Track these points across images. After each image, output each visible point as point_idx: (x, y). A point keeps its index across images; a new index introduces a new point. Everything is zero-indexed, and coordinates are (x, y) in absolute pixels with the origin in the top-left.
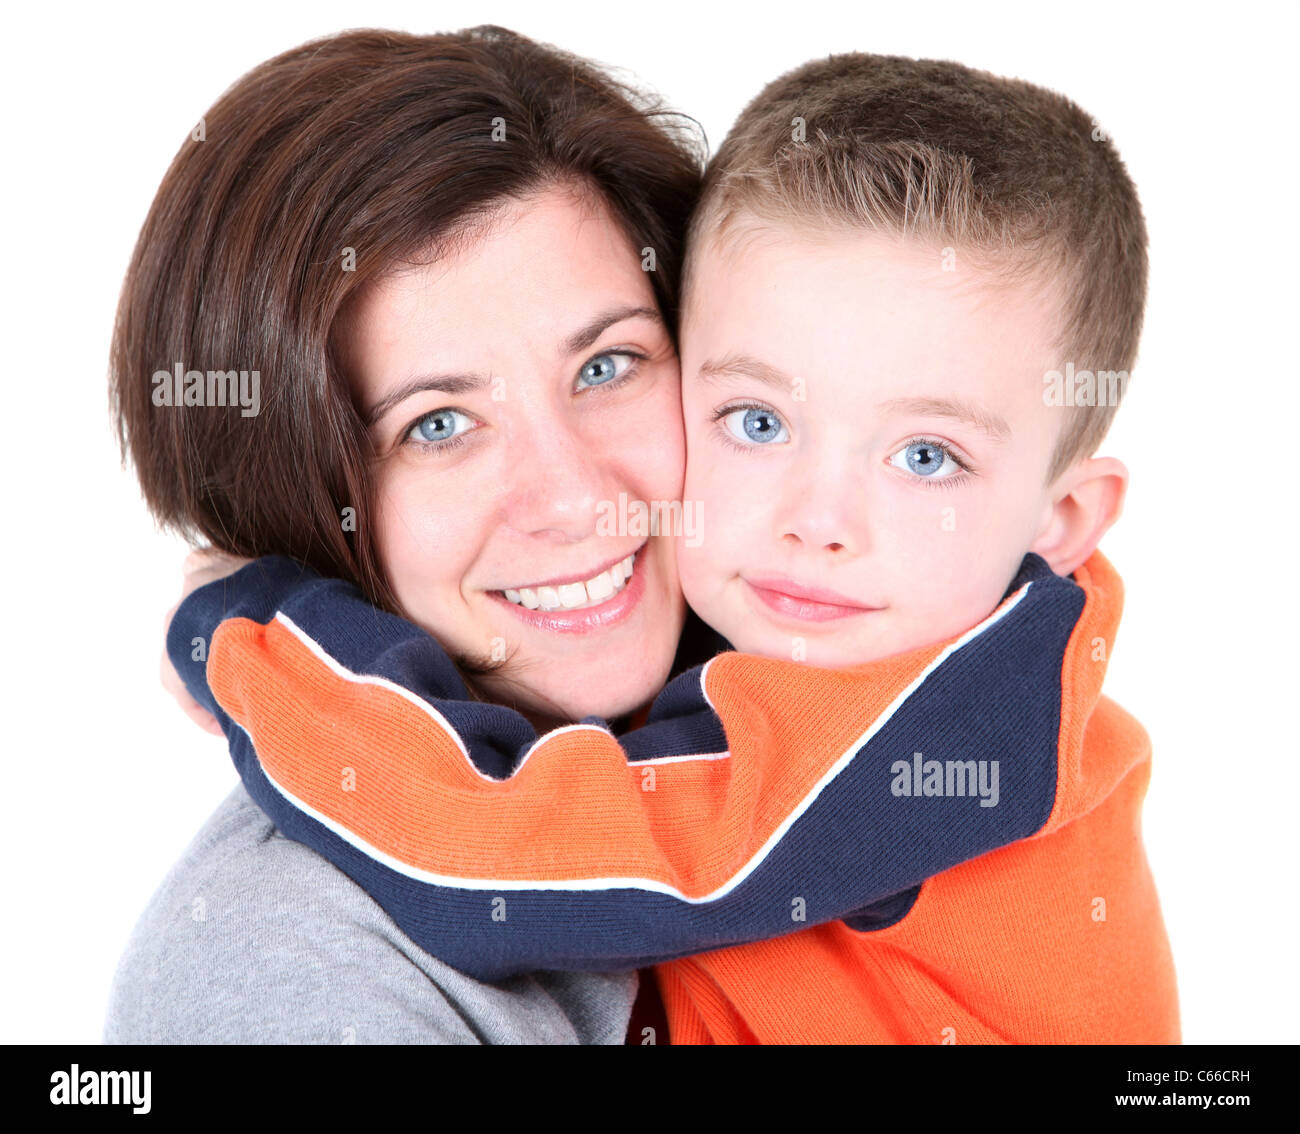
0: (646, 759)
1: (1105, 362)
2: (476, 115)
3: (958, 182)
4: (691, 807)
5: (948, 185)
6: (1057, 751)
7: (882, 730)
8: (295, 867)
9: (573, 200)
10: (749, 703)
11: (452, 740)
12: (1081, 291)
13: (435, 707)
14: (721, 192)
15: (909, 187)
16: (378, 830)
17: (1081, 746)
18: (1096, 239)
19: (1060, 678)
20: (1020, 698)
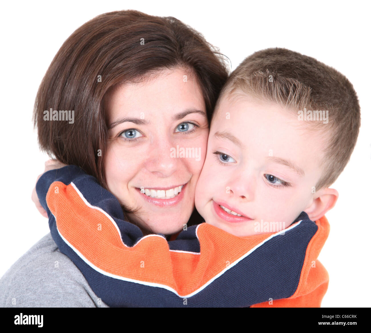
0: (174, 250)
1: (339, 160)
2: (161, 41)
3: (306, 95)
4: (186, 267)
5: (302, 95)
6: (301, 273)
7: (248, 256)
8: (61, 260)
9: (186, 73)
10: (209, 239)
11: (117, 231)
12: (336, 136)
13: (115, 220)
14: (233, 81)
15: (290, 92)
16: (89, 254)
17: (308, 273)
18: (344, 121)
19: (305, 252)
20: (292, 255)
